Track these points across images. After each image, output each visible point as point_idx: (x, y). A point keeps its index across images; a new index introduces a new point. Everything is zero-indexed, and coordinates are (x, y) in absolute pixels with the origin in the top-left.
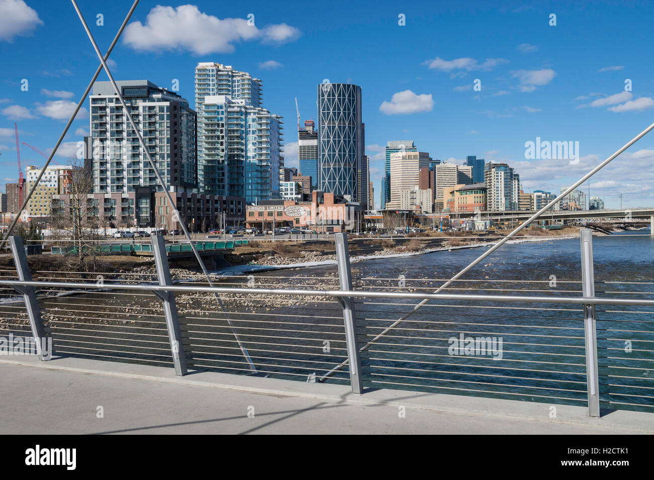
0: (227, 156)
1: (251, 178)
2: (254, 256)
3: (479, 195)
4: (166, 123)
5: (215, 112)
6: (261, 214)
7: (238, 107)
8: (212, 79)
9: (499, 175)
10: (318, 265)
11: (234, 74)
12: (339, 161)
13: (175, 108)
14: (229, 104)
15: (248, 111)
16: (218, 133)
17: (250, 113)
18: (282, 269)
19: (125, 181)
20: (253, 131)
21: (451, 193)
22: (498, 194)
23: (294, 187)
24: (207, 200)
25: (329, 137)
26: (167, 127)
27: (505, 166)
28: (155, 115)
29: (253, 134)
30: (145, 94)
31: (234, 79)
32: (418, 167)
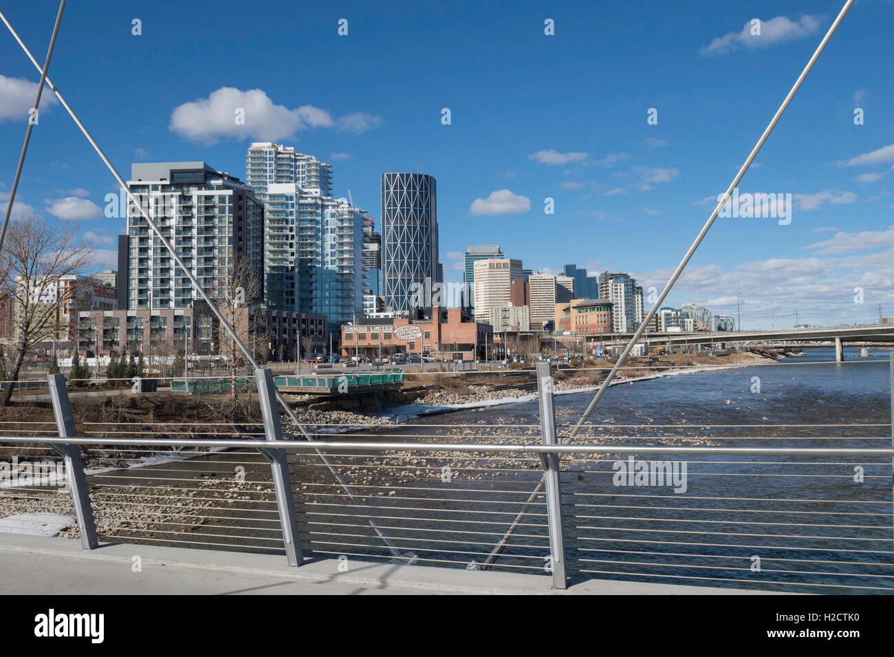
0: (298, 261)
1: (329, 290)
2: (418, 392)
3: (603, 313)
4: (228, 217)
5: (283, 204)
6: (362, 337)
7: (312, 198)
8: (270, 164)
9: (619, 287)
10: (500, 405)
11: (298, 158)
12: (408, 271)
13: (240, 198)
14: (300, 194)
15: (326, 203)
16: (287, 232)
17: (328, 206)
18: (460, 410)
19: (172, 294)
20: (331, 229)
21: (564, 310)
22: (618, 311)
23: (374, 303)
24: (273, 317)
25: (395, 240)
26: (229, 223)
27: (626, 276)
28: (214, 207)
29: (331, 232)
30: (201, 180)
31: (298, 163)
32: (509, 278)
